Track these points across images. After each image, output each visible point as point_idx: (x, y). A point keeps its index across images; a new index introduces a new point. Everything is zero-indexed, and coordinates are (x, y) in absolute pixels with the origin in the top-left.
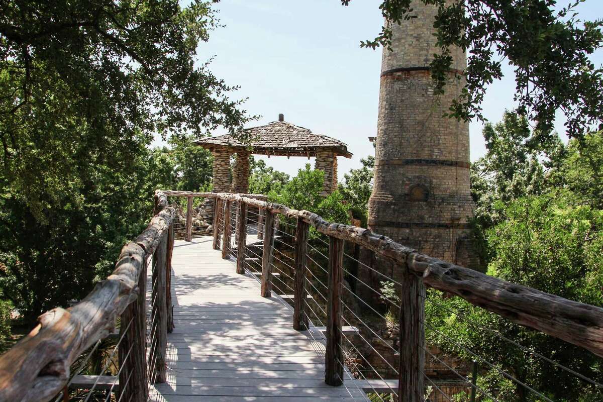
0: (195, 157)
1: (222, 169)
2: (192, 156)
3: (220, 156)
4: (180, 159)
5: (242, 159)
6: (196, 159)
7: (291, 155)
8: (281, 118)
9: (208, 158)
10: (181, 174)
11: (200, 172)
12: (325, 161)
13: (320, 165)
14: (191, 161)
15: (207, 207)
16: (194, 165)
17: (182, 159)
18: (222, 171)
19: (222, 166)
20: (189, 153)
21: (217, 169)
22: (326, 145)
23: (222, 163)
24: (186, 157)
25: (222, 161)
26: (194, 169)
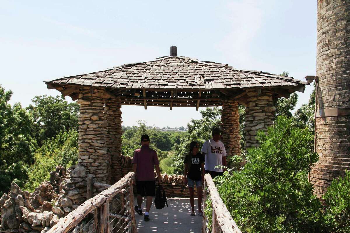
0: (53, 112)
1: (94, 126)
2: (50, 111)
3: (90, 105)
4: (41, 114)
5: (114, 111)
6: (53, 114)
7: (174, 106)
8: (174, 51)
9: (62, 112)
10: (42, 124)
11: (56, 122)
12: (263, 111)
13: (257, 118)
14: (49, 114)
15: (71, 193)
16: (52, 117)
17: (43, 113)
18: (94, 130)
19: (93, 122)
20: (48, 109)
21: (85, 127)
22: (270, 85)
23: (95, 118)
24: (46, 111)
25: (94, 114)
26: (52, 120)
